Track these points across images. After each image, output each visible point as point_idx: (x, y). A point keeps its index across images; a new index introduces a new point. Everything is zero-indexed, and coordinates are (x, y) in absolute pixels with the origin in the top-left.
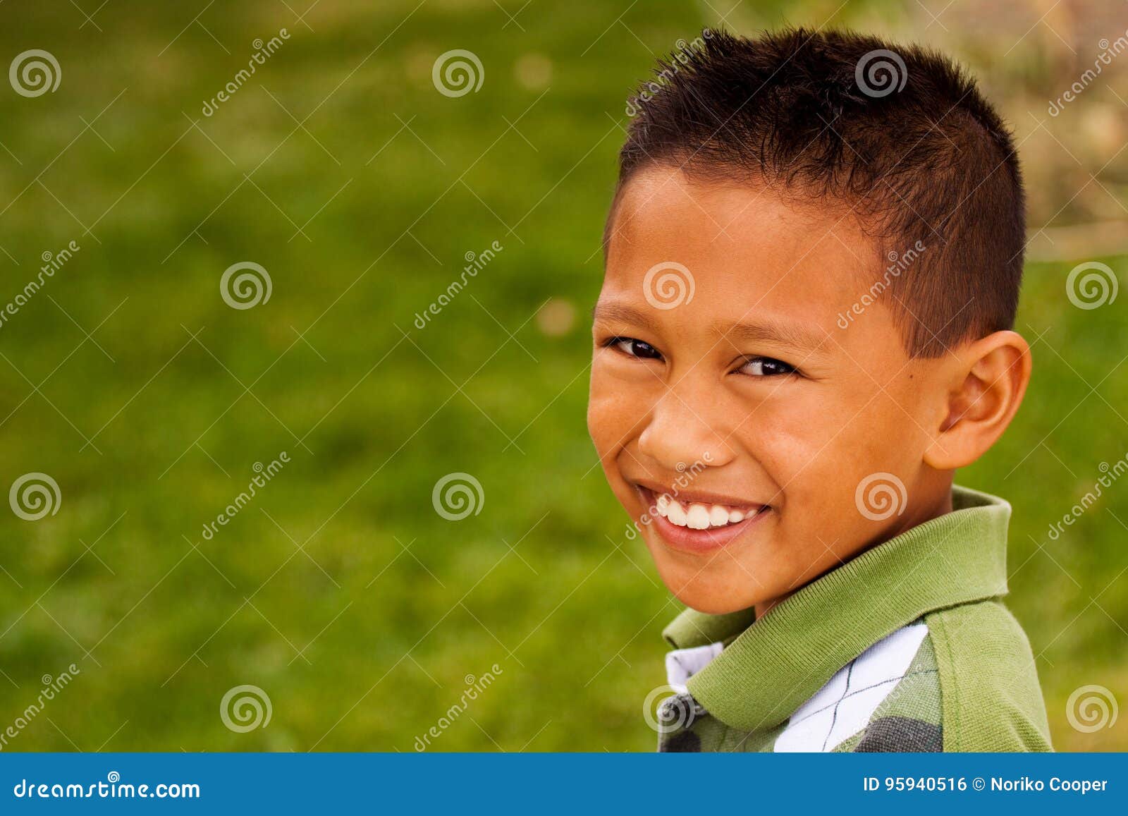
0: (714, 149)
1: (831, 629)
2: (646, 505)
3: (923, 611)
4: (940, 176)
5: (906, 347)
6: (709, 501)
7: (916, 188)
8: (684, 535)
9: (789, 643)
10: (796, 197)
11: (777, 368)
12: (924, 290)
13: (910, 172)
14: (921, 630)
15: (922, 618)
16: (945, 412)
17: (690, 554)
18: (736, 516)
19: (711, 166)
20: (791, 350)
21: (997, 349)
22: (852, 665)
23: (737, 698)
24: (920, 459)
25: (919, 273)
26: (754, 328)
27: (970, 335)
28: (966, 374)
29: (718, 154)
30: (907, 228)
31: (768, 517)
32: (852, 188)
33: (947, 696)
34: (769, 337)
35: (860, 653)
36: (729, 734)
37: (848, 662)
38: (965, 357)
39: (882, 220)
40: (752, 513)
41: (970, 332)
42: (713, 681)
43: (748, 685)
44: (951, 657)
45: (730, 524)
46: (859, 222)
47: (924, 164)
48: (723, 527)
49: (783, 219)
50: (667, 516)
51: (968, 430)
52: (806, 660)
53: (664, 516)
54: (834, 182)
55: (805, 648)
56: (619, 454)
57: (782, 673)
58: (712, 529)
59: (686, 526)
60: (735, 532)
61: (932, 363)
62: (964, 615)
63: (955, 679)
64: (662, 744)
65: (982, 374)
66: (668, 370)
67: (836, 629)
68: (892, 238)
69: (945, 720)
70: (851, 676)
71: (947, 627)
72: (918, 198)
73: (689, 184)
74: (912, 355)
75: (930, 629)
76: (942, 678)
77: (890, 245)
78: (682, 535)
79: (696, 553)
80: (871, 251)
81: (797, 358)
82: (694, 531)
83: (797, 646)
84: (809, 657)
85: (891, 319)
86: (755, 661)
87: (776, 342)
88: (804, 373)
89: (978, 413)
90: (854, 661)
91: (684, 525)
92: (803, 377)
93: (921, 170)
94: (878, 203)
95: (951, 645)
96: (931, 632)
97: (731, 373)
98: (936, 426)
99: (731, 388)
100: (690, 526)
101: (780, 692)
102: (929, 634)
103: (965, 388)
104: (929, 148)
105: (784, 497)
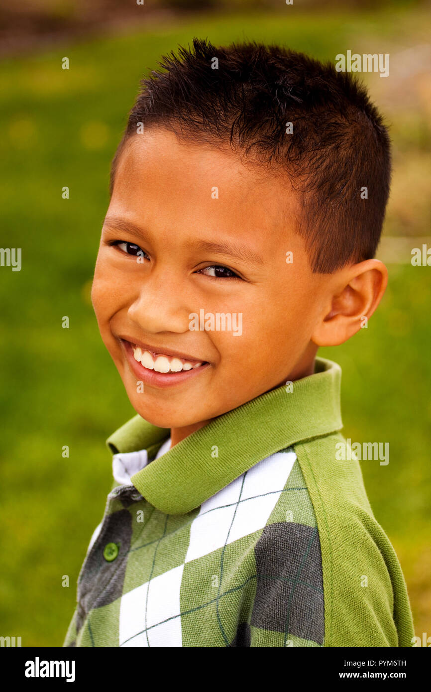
0: (198, 122)
1: (230, 449)
2: (126, 352)
3: (292, 442)
4: (344, 153)
5: (311, 265)
6: (171, 355)
7: (328, 160)
8: (151, 375)
9: (203, 456)
10: (251, 160)
11: (225, 272)
12: (327, 229)
13: (325, 150)
14: (291, 457)
15: (292, 447)
16: (329, 309)
17: (154, 388)
18: (188, 366)
19: (195, 133)
20: (239, 261)
21: (368, 271)
22: (245, 476)
23: (164, 490)
24: (309, 339)
25: (325, 217)
26: (215, 245)
27: (352, 259)
28: (346, 285)
29: (201, 127)
30: (320, 187)
31: (207, 369)
32: (289, 158)
33: (317, 508)
34: (224, 252)
35: (249, 468)
36: (154, 515)
37: (242, 473)
38: (348, 274)
39: (304, 180)
40: (198, 365)
41: (352, 258)
42: (150, 478)
43: (173, 482)
44: (314, 479)
45: (183, 371)
46: (291, 181)
47: (334, 145)
48: (178, 373)
49: (241, 174)
50: (141, 362)
51: (342, 321)
52: (214, 469)
53: (139, 361)
54: (277, 153)
55: (213, 461)
56: (112, 318)
57: (197, 476)
58: (170, 373)
59: (153, 369)
60: (184, 376)
61: (326, 277)
62: (319, 447)
63: (320, 495)
64: (107, 516)
65: (355, 286)
66: (152, 266)
67: (234, 449)
68: (310, 193)
69: (319, 524)
70: (244, 484)
71: (309, 456)
72: (328, 167)
73: (180, 144)
74: (314, 271)
75: (297, 456)
76: (311, 495)
77: (308, 198)
78: (149, 375)
79: (158, 388)
80: (296, 201)
81: (242, 267)
82: (159, 373)
83: (208, 458)
84: (216, 468)
85: (304, 245)
86: (179, 467)
87: (229, 255)
88: (244, 277)
89: (349, 311)
90: (246, 473)
91: (152, 369)
92: (244, 280)
93: (332, 149)
94: (304, 169)
95: (313, 470)
96: (299, 459)
97: (195, 272)
98: (321, 318)
99: (194, 282)
100: (156, 370)
101: (194, 489)
102: (297, 460)
103: (342, 293)
104: (337, 134)
105: (220, 357)
